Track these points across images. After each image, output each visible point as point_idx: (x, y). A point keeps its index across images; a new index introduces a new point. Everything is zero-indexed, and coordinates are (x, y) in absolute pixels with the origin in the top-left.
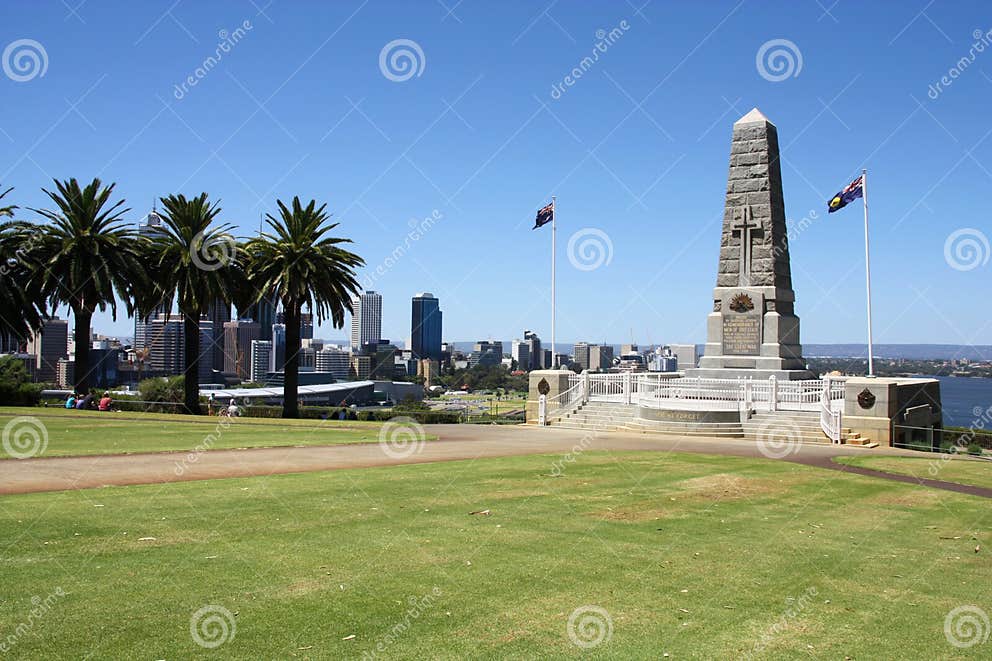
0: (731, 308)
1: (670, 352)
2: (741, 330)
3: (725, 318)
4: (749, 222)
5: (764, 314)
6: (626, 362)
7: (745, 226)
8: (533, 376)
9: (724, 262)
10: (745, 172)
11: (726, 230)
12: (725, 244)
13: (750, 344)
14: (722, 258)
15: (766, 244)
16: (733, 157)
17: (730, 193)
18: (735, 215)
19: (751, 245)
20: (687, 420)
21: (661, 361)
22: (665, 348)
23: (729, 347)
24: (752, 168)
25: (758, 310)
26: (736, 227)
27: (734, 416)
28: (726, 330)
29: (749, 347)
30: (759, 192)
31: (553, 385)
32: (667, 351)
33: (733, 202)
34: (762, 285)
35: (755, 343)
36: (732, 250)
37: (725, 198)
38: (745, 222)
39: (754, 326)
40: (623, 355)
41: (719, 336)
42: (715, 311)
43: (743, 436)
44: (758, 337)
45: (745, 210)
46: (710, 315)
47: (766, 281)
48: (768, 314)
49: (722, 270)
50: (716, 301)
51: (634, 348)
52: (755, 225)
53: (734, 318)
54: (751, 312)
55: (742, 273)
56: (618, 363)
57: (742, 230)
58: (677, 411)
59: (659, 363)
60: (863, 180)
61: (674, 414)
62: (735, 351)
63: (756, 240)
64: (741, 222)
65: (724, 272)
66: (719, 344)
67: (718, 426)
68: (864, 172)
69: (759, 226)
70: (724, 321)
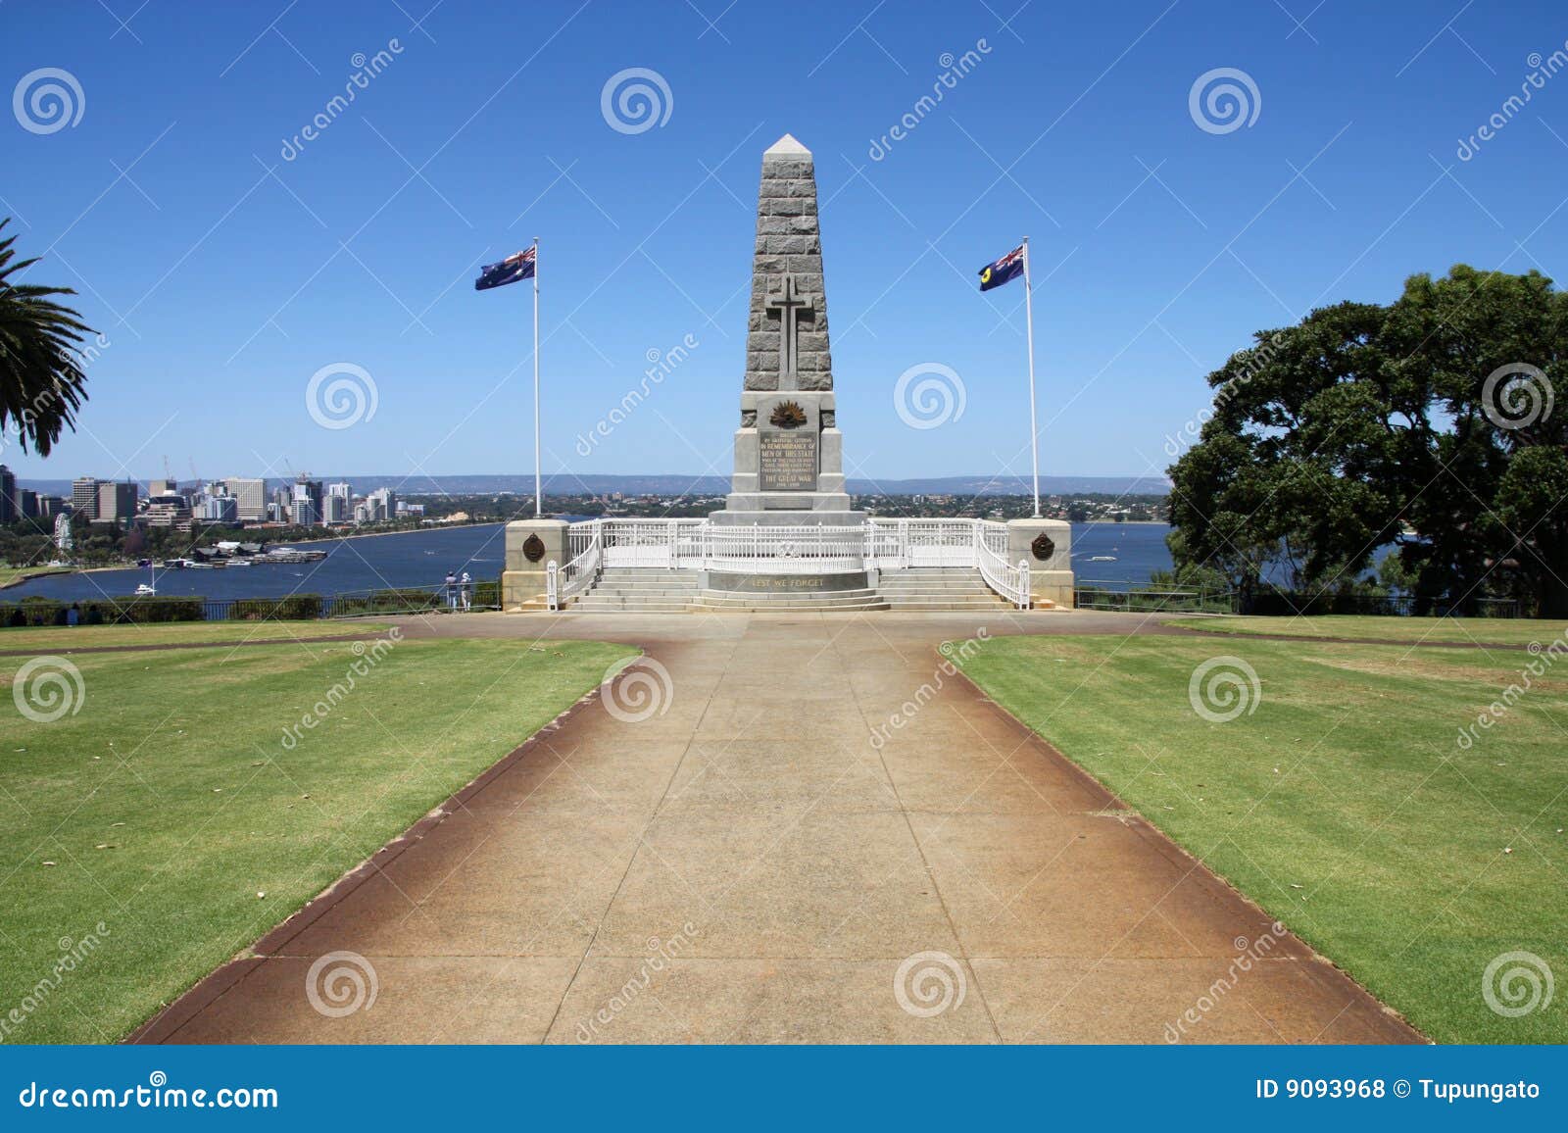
0: (773, 422)
1: (226, 490)
2: (789, 454)
3: (764, 437)
4: (794, 298)
5: (821, 430)
6: (158, 506)
7: (789, 303)
8: (513, 530)
9: (755, 353)
10: (783, 225)
11: (758, 308)
12: (756, 327)
13: (803, 474)
14: (752, 349)
15: (818, 330)
16: (765, 201)
17: (761, 253)
18: (771, 286)
19: (797, 331)
20: (807, 588)
21: (214, 506)
22: (219, 484)
23: (770, 479)
24: (794, 220)
25: (812, 425)
26: (774, 303)
27: (860, 580)
28: (765, 454)
29: (801, 479)
30: (805, 256)
31: (552, 544)
32: (221, 490)
33: (769, 267)
34: (814, 389)
35: (811, 473)
36: (768, 337)
37: (754, 260)
38: (788, 297)
39: (808, 449)
40: (152, 496)
41: (754, 462)
42: (747, 426)
43: (888, 607)
44: (814, 464)
45: (788, 280)
46: (739, 432)
47: (820, 384)
48: (826, 431)
49: (753, 366)
50: (745, 412)
51: (171, 486)
52: (803, 303)
53: (777, 437)
54: (802, 429)
55: (783, 371)
56: (146, 508)
57: (784, 308)
58: (792, 577)
59: (210, 509)
60: (1025, 250)
61: (786, 582)
62: (779, 485)
63: (803, 324)
64: (781, 296)
65: (756, 369)
66: (756, 475)
67: (852, 595)
68: (1025, 241)
69: (808, 305)
70: (762, 441)
